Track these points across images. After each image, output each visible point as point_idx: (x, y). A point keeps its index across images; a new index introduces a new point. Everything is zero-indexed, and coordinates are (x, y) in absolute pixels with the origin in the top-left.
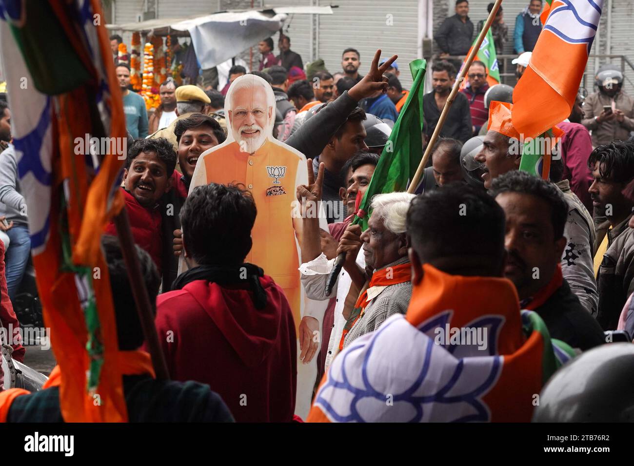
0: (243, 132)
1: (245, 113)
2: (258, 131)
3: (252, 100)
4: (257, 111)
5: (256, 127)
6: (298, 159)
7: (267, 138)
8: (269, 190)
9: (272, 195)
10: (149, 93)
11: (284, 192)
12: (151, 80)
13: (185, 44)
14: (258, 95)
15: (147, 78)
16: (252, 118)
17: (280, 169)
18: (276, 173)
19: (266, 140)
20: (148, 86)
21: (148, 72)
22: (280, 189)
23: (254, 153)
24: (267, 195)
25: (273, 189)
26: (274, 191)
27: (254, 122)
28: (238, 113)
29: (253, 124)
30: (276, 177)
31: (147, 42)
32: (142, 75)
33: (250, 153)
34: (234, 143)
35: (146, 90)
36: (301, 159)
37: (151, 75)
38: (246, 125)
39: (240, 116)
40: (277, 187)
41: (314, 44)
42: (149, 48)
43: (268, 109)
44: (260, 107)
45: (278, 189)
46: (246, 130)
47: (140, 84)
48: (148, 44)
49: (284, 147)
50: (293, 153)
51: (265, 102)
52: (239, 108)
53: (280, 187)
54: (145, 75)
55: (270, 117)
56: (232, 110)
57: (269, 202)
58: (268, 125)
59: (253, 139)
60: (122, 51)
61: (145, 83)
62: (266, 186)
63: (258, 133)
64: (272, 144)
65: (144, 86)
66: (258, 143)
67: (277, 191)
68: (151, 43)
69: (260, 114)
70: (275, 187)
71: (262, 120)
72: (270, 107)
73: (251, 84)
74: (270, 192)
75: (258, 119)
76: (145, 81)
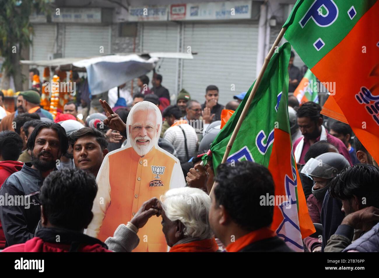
0: (137, 141)
1: (140, 128)
2: (148, 141)
3: (146, 119)
4: (149, 127)
5: (147, 138)
6: (174, 162)
7: (154, 146)
8: (151, 183)
9: (153, 186)
10: (55, 112)
11: (162, 185)
12: (56, 103)
13: (83, 77)
14: (151, 116)
15: (54, 101)
16: (145, 131)
17: (161, 168)
18: (158, 171)
19: (153, 148)
20: (54, 107)
21: (55, 97)
22: (159, 182)
23: (144, 156)
24: (150, 185)
25: (155, 182)
26: (155, 183)
27: (146, 134)
28: (136, 127)
29: (145, 136)
30: (158, 174)
31: (55, 74)
32: (50, 99)
33: (141, 155)
34: (131, 148)
35: (53, 110)
36: (176, 162)
37: (57, 99)
38: (141, 136)
39: (137, 130)
40: (158, 181)
41: (179, 81)
42: (56, 79)
43: (157, 126)
44: (151, 124)
45: (158, 182)
46: (140, 140)
47: (49, 105)
48: (56, 76)
49: (165, 153)
50: (171, 158)
51: (155, 122)
52: (137, 124)
53: (160, 181)
54: (52, 99)
55: (157, 132)
56: (131, 125)
57: (151, 191)
58: (155, 137)
59: (144, 146)
60: (36, 80)
61: (53, 105)
62: (150, 180)
63: (148, 142)
64: (157, 150)
65: (52, 107)
66: (146, 149)
67: (157, 184)
68: (58, 75)
69: (150, 129)
70: (156, 180)
71: (152, 133)
72: (158, 125)
73: (147, 108)
74: (152, 183)
75: (148, 133)
76: (52, 103)
